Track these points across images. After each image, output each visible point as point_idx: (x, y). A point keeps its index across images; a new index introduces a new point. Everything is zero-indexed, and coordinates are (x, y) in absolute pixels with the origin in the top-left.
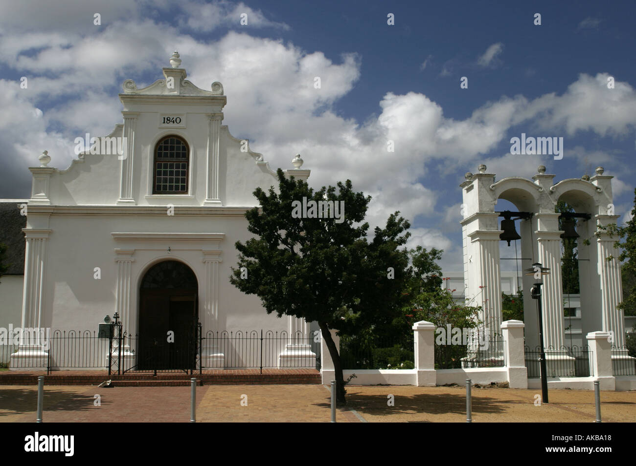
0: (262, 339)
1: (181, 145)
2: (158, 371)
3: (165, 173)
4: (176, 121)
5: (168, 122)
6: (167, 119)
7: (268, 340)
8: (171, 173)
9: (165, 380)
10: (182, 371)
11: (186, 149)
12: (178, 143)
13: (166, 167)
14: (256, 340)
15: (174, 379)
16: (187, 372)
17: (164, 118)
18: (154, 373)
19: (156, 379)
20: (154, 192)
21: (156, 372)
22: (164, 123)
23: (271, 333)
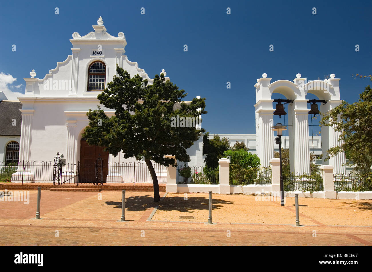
0: (135, 167)
1: (102, 66)
2: (79, 183)
3: (94, 81)
4: (99, 53)
5: (95, 54)
6: (95, 52)
7: (138, 168)
8: (97, 81)
9: (82, 188)
10: (92, 183)
11: (105, 67)
12: (101, 64)
13: (94, 77)
14: (131, 167)
15: (87, 188)
16: (94, 184)
17: (93, 52)
18: (77, 185)
19: (77, 187)
20: (88, 90)
21: (78, 184)
22: (93, 54)
23: (140, 164)
